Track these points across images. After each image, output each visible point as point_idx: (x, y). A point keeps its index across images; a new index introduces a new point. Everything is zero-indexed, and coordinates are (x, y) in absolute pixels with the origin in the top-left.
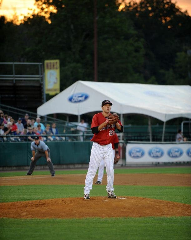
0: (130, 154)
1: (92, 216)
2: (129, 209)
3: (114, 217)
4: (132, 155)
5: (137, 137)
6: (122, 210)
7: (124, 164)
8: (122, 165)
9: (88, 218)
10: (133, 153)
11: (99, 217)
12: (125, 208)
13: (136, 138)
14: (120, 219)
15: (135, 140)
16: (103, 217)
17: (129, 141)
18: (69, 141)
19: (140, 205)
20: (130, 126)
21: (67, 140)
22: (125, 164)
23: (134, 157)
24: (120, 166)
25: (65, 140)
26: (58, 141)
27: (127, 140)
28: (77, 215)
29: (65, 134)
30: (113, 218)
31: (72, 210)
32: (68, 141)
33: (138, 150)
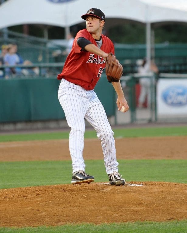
0: (165, 98)
1: (77, 221)
2: (147, 206)
3: (119, 221)
4: (170, 101)
5: (181, 65)
6: (134, 208)
7: (154, 119)
8: (150, 121)
9: (68, 224)
10: (171, 98)
11: (88, 223)
12: (140, 204)
13: (178, 68)
14: (130, 225)
15: (175, 72)
16: (96, 222)
17: (162, 75)
18: (48, 76)
19: (169, 197)
20: (166, 44)
21: (42, 74)
22: (156, 119)
23: (173, 104)
24: (145, 122)
25: (40, 74)
26: (27, 78)
27: (160, 72)
28: (47, 219)
29: (41, 62)
30: (117, 223)
31: (38, 210)
32: (44, 76)
33: (180, 91)
